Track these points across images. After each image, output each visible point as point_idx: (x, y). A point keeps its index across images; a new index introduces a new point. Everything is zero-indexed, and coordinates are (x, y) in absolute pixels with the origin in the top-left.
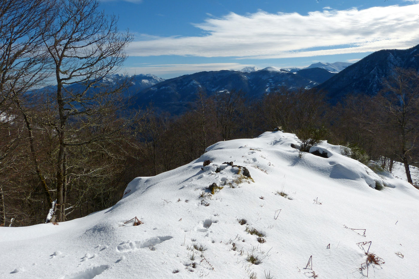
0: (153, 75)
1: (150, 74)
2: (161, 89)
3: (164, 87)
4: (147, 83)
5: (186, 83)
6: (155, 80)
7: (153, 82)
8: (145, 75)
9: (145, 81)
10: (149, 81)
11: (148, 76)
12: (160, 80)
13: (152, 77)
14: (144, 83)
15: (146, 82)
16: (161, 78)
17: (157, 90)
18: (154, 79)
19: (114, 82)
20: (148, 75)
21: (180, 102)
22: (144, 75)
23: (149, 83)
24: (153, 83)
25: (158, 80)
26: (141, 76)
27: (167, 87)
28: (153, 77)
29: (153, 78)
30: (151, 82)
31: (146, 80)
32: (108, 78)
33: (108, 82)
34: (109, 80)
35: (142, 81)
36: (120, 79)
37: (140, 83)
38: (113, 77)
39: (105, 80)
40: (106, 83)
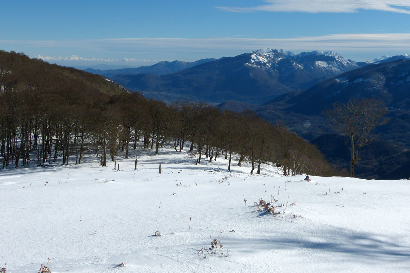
0: (337, 54)
1: (331, 52)
2: (356, 81)
3: (361, 80)
4: (324, 68)
5: (404, 74)
6: (340, 62)
7: (335, 66)
8: (322, 53)
9: (322, 64)
10: (329, 64)
11: (326, 55)
12: (347, 63)
13: (334, 57)
14: (320, 68)
15: (322, 66)
16: (350, 60)
17: (347, 85)
18: (337, 62)
19: (269, 62)
20: (327, 53)
21: (391, 109)
22: (320, 53)
23: (328, 67)
24: (335, 68)
25: (345, 63)
26: (315, 54)
27: (367, 80)
28: (336, 57)
29: (335, 59)
30: (331, 66)
31: (323, 62)
32: (260, 55)
33: (259, 63)
34: (262, 59)
35: (315, 63)
36: (279, 59)
37: (312, 68)
38: (268, 54)
39: (254, 59)
40: (257, 63)
